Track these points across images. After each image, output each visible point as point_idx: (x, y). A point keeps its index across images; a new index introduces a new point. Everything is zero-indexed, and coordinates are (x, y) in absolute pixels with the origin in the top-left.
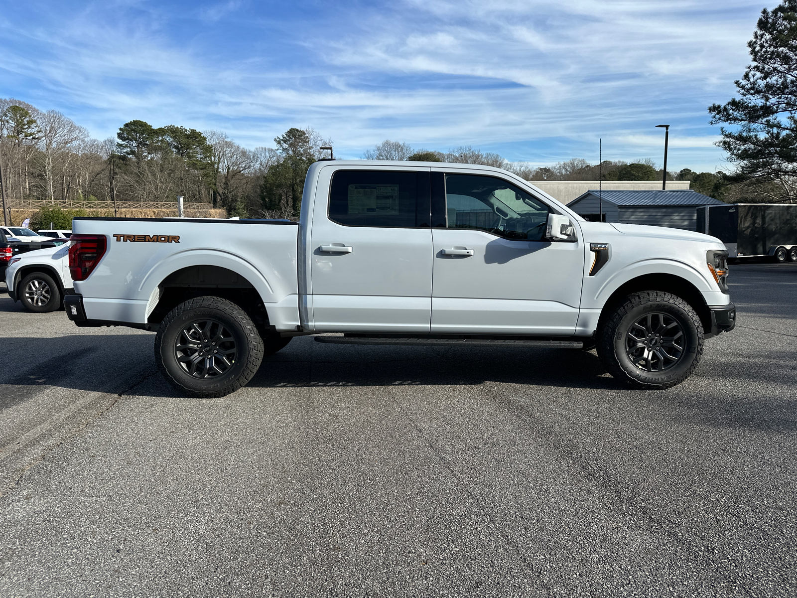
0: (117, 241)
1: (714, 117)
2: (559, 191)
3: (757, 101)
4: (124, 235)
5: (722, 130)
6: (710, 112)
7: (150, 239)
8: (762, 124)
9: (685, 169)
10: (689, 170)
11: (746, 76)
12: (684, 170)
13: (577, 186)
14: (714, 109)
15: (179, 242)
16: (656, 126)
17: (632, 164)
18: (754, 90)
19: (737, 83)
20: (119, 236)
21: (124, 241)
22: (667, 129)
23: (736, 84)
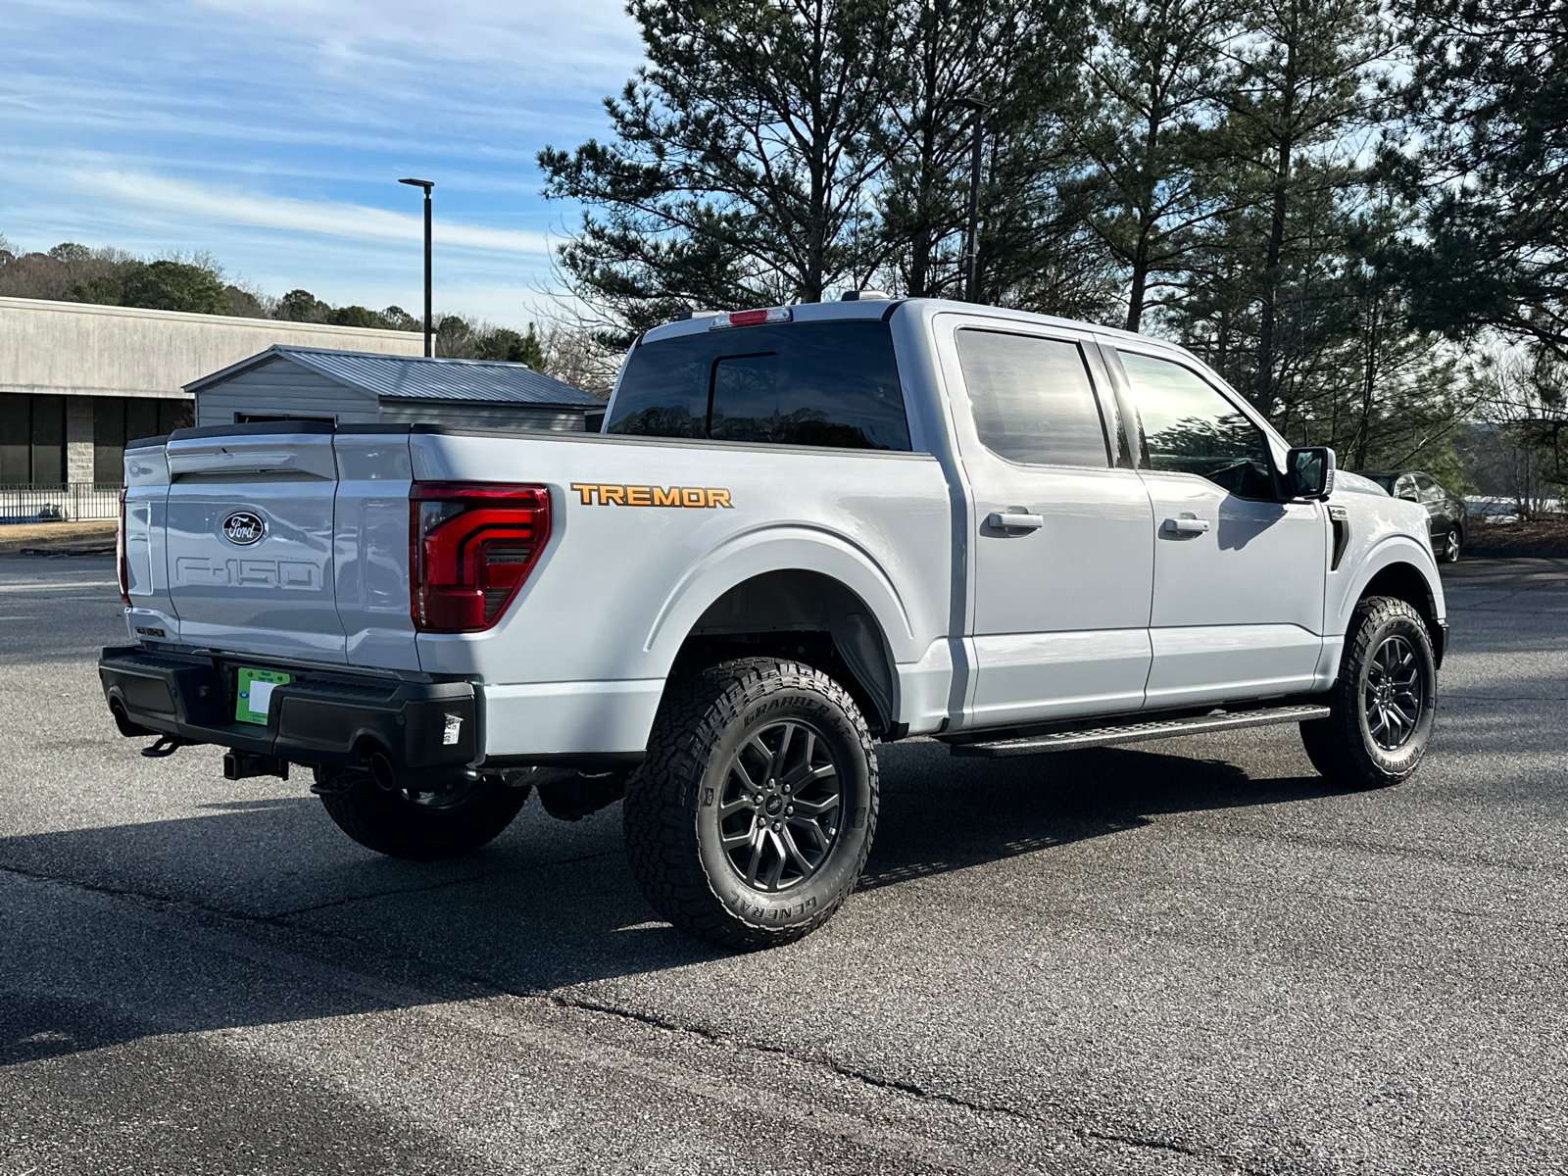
0: (583, 503)
1: (551, 181)
2: (83, 334)
3: (642, 156)
4: (599, 485)
5: (586, 216)
6: (542, 165)
7: (664, 499)
8: (656, 213)
9: (297, 292)
10: (307, 294)
11: (629, 92)
12: (295, 292)
13: (135, 325)
14: (553, 162)
15: (731, 506)
16: (401, 181)
17: (159, 263)
18: (638, 129)
19: (609, 103)
20: (586, 489)
21: (600, 504)
22: (428, 191)
23: (606, 108)
